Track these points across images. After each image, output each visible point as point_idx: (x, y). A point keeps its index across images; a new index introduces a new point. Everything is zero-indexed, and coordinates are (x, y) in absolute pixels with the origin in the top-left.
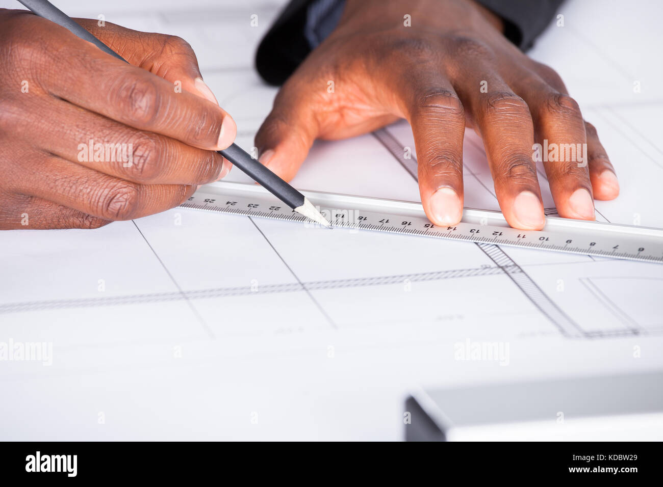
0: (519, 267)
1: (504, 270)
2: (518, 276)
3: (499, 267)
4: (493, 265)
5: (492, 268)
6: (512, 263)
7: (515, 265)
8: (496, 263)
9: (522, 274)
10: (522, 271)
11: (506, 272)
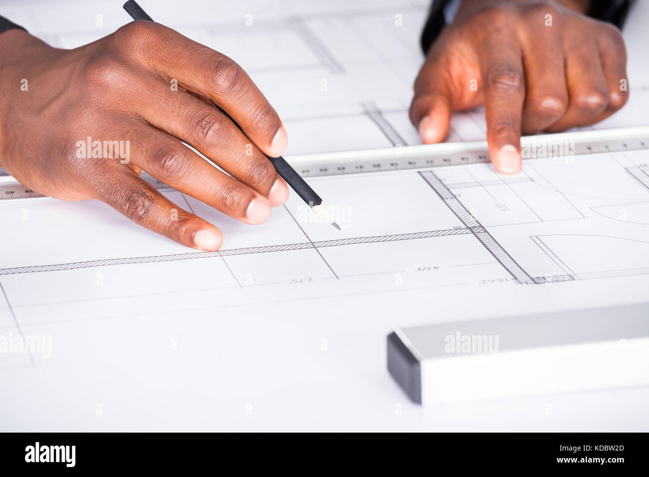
0: (484, 228)
1: (471, 230)
2: (482, 236)
3: (468, 228)
4: (463, 226)
5: (463, 229)
6: (478, 225)
7: (481, 226)
8: (466, 225)
9: (486, 233)
10: (486, 231)
11: (473, 233)
